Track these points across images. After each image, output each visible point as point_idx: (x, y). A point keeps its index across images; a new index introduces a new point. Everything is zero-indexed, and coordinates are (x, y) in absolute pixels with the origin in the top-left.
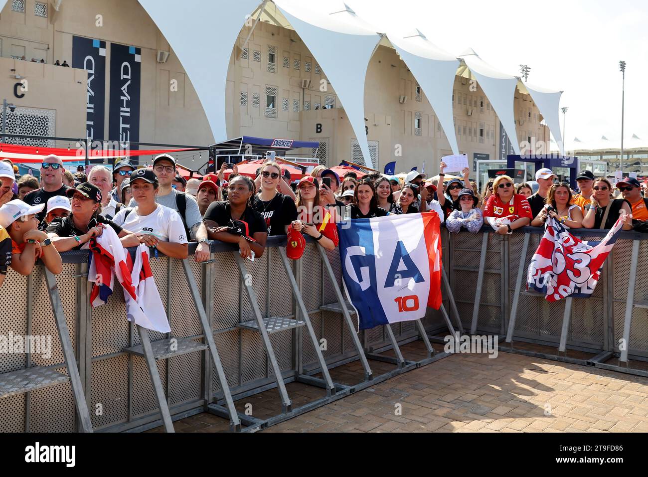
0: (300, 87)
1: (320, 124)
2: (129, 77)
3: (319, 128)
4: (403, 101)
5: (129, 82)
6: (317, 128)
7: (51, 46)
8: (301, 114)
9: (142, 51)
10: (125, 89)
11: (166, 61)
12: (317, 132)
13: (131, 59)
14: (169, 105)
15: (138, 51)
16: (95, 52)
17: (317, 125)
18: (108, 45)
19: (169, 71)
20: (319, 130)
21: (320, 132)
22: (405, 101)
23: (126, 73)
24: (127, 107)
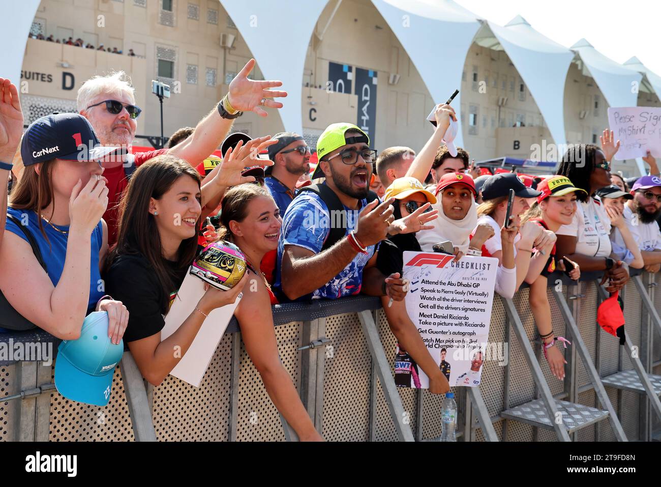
0: (497, 104)
1: (518, 142)
2: (368, 98)
3: (517, 145)
4: (584, 116)
5: (368, 104)
6: (515, 145)
7: (313, 72)
8: (497, 131)
9: (379, 74)
10: (365, 110)
11: (398, 83)
12: (515, 149)
13: (369, 81)
14: (396, 123)
15: (375, 74)
16: (344, 76)
17: (515, 142)
18: (354, 70)
19: (397, 93)
20: (517, 147)
21: (518, 148)
22: (586, 116)
23: (366, 95)
24: (366, 126)
